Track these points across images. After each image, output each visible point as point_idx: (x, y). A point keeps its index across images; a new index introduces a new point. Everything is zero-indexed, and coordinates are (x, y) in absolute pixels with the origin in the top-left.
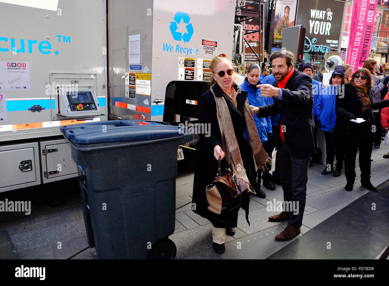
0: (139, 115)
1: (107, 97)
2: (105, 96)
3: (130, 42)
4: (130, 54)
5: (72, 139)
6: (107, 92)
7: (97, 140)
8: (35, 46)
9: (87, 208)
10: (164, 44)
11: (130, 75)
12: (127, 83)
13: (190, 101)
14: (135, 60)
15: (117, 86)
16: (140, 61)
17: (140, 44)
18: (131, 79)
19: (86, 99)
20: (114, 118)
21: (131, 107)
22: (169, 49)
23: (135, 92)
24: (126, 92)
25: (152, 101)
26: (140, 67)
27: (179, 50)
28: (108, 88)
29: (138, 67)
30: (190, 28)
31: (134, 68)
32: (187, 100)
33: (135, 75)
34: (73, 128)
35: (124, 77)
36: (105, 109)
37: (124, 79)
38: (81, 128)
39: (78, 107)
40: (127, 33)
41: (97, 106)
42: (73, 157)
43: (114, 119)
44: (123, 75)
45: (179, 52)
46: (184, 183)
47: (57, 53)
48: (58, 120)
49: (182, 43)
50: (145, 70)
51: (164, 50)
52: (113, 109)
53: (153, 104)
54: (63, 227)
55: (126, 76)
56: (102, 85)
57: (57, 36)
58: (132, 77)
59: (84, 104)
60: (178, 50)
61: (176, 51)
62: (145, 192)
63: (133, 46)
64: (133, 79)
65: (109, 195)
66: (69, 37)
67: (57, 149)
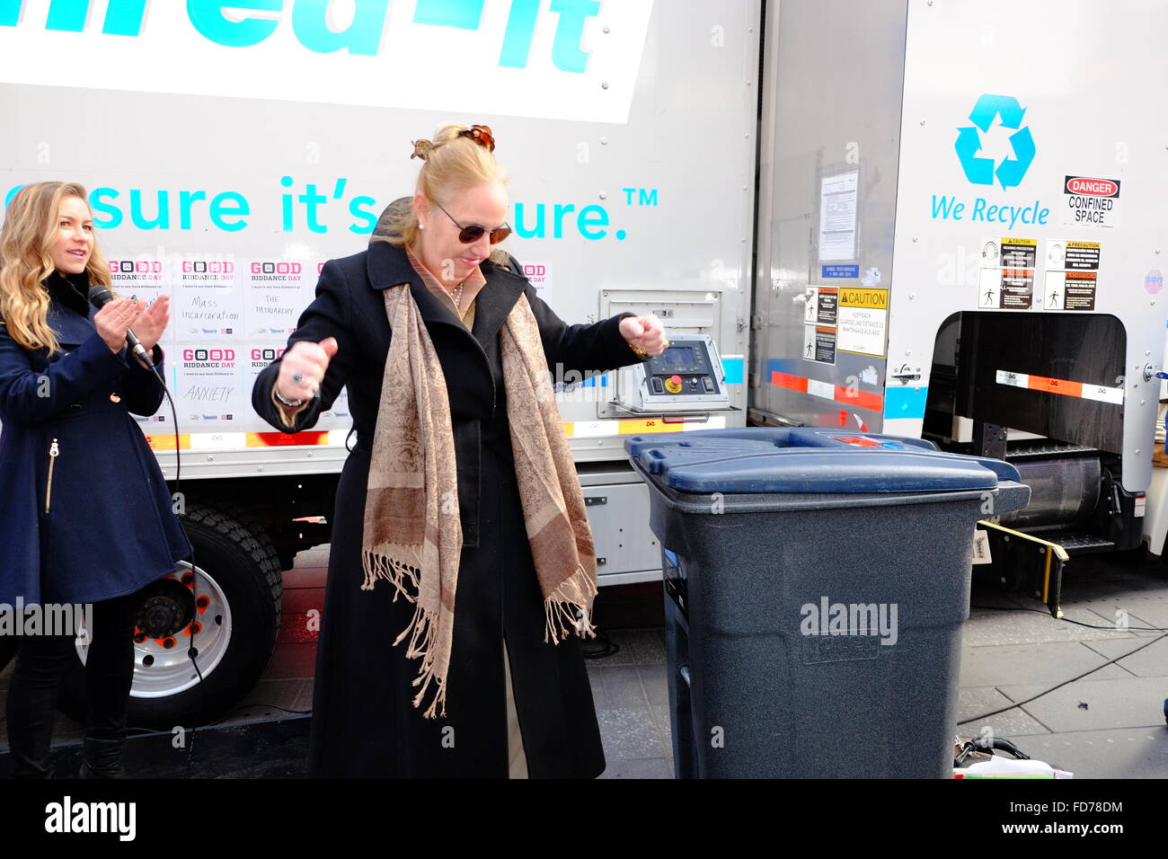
0: (843, 413)
1: (747, 359)
2: (743, 356)
3: (826, 195)
4: (824, 233)
5: (657, 474)
6: (747, 342)
7: (728, 482)
8: (570, 220)
9: (683, 678)
10: (934, 197)
11: (820, 294)
12: (811, 316)
13: (1011, 377)
14: (837, 250)
15: (778, 326)
16: (856, 252)
17: (855, 202)
18: (825, 306)
19: (691, 363)
20: (765, 418)
21: (821, 389)
22: (952, 211)
23: (834, 343)
24: (806, 344)
25: (890, 372)
26: (853, 269)
27: (985, 216)
28: (752, 330)
29: (848, 269)
30: (1024, 144)
31: (835, 274)
32: (998, 372)
33: (836, 295)
34: (661, 445)
35: (801, 298)
36: (739, 393)
37: (802, 306)
38: (681, 445)
39: (668, 384)
40: (818, 170)
41: (719, 382)
42: (655, 526)
43: (764, 423)
44: (796, 294)
45: (982, 219)
46: (976, 643)
47: (621, 235)
48: (613, 418)
49: (994, 192)
50: (870, 278)
51: (934, 216)
52: (763, 392)
53: (892, 383)
54: (606, 719)
55: (808, 298)
56: (735, 322)
57: (625, 190)
58: (828, 299)
59: (684, 376)
60: (981, 215)
61: (974, 219)
62: (859, 656)
63: (833, 206)
64: (831, 306)
65: (751, 649)
66: (654, 192)
67: (606, 498)
